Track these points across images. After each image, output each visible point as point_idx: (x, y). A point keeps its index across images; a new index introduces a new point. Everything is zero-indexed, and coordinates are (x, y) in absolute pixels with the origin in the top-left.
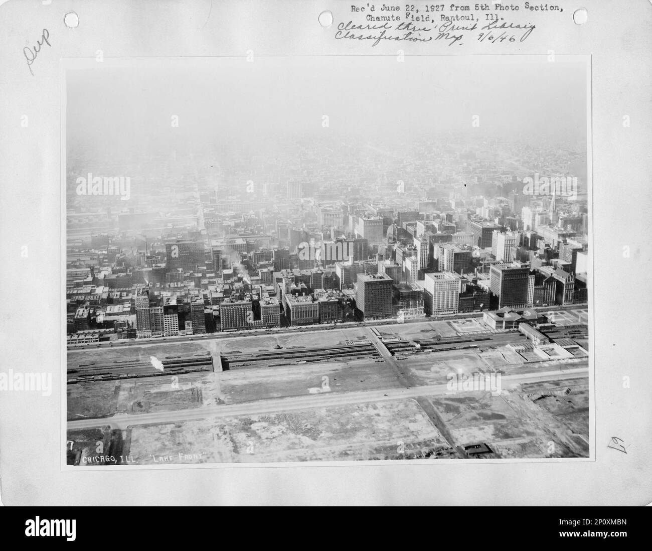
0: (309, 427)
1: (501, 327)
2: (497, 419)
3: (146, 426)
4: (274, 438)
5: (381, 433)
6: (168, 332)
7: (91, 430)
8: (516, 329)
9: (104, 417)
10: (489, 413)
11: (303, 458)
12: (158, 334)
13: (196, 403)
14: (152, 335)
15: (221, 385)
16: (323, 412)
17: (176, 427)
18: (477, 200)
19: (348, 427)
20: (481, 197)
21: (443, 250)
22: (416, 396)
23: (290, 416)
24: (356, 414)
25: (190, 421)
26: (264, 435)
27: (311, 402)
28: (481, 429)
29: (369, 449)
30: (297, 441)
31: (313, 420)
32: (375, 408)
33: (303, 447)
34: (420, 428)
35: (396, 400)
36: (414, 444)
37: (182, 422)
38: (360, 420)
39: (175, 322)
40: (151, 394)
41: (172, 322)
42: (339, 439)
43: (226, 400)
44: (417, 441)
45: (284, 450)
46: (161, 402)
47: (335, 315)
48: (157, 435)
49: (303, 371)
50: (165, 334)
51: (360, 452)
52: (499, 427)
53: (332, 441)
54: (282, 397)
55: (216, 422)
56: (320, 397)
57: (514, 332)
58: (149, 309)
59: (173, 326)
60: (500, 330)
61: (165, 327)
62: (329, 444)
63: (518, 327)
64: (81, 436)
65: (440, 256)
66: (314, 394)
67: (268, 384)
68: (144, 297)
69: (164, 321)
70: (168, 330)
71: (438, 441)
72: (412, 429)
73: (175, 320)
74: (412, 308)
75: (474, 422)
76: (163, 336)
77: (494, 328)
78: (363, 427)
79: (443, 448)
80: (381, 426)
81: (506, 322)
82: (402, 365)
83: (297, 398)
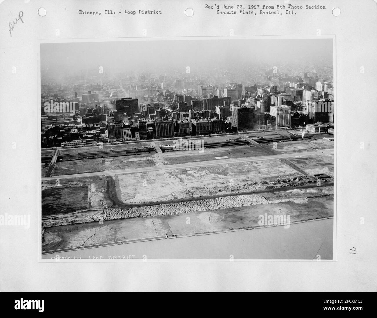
0: (221, 171)
1: (318, 131)
2: (329, 165)
3: (125, 174)
4: (202, 176)
5: (264, 172)
6: (125, 139)
7: (94, 177)
8: (326, 132)
9: (99, 171)
10: (324, 163)
11: (222, 183)
12: (120, 140)
13: (151, 165)
14: (117, 140)
15: (164, 158)
16: (227, 166)
17: (143, 174)
18: (287, 84)
19: (244, 170)
20: (289, 83)
21: (277, 98)
22: (279, 158)
23: (209, 168)
24: (246, 166)
25: (150, 171)
26: (196, 175)
27: (218, 162)
28: (321, 169)
29: (259, 178)
30: (216, 177)
31: (222, 169)
32: (257, 163)
33: (220, 179)
34: (286, 170)
35: (269, 160)
36: (284, 176)
37: (146, 172)
38: (250, 168)
39: (130, 133)
40: (124, 162)
41: (128, 133)
42: (240, 175)
43: (169, 163)
44: (285, 174)
45: (210, 180)
46: (131, 165)
47: (221, 129)
48: (133, 177)
49: (210, 151)
50: (124, 140)
51: (255, 179)
52: (331, 168)
53: (236, 176)
54: (201, 161)
55: (166, 171)
56: (222, 160)
57: (325, 133)
58: (115, 125)
59: (128, 135)
60: (317, 133)
61: (124, 135)
62: (235, 177)
63: (327, 131)
64: (89, 179)
65: (275, 102)
66: (219, 159)
67: (191, 156)
68: (112, 118)
69: (124, 132)
70: (125, 137)
71: (298, 174)
72: (281, 170)
73: (130, 131)
74: (264, 124)
75: (316, 167)
76: (123, 141)
77: (314, 132)
78: (253, 171)
79: (302, 177)
80: (263, 170)
81: (320, 128)
82: (266, 147)
83: (210, 161)
